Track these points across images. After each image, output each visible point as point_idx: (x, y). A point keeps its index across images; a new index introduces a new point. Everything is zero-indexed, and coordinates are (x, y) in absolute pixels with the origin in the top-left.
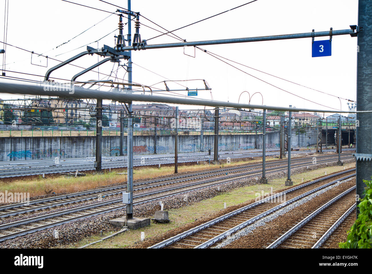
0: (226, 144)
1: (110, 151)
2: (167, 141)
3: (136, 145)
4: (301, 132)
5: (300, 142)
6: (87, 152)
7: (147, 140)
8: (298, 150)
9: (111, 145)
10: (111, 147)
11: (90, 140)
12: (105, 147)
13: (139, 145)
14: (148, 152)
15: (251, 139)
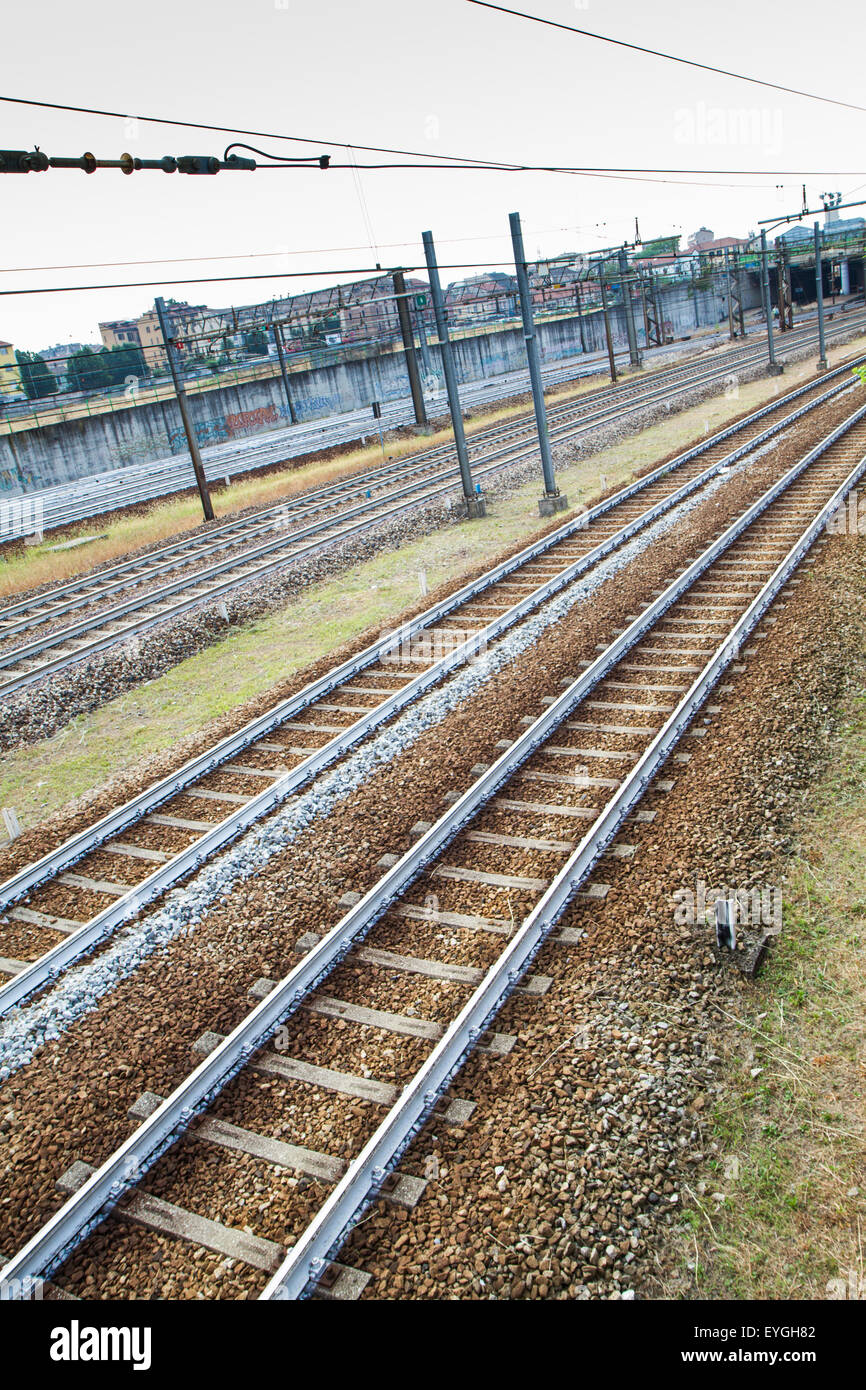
0: (505, 356)
1: (170, 440)
2: (333, 382)
3: (244, 410)
4: (698, 287)
5: (700, 314)
6: (101, 458)
7: (274, 389)
8: (688, 338)
9: (167, 427)
10: (168, 430)
11: (99, 425)
12: (152, 434)
13: (251, 408)
14: (283, 422)
15: (571, 331)
